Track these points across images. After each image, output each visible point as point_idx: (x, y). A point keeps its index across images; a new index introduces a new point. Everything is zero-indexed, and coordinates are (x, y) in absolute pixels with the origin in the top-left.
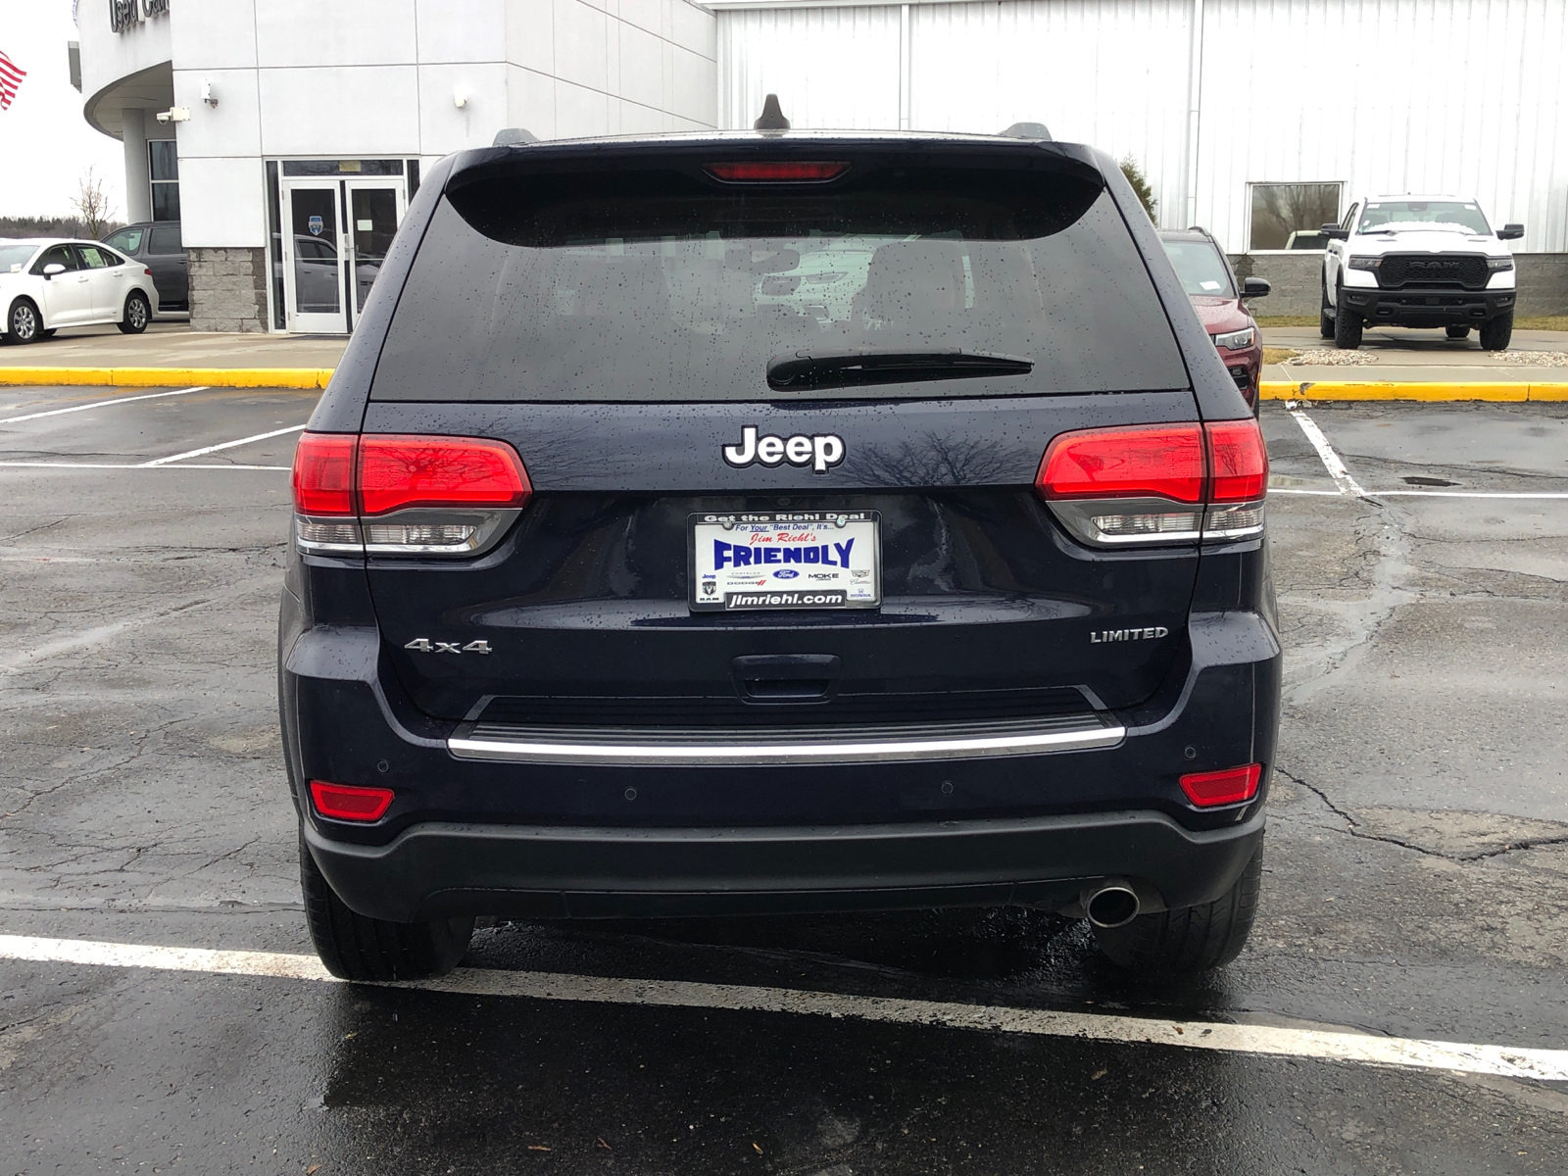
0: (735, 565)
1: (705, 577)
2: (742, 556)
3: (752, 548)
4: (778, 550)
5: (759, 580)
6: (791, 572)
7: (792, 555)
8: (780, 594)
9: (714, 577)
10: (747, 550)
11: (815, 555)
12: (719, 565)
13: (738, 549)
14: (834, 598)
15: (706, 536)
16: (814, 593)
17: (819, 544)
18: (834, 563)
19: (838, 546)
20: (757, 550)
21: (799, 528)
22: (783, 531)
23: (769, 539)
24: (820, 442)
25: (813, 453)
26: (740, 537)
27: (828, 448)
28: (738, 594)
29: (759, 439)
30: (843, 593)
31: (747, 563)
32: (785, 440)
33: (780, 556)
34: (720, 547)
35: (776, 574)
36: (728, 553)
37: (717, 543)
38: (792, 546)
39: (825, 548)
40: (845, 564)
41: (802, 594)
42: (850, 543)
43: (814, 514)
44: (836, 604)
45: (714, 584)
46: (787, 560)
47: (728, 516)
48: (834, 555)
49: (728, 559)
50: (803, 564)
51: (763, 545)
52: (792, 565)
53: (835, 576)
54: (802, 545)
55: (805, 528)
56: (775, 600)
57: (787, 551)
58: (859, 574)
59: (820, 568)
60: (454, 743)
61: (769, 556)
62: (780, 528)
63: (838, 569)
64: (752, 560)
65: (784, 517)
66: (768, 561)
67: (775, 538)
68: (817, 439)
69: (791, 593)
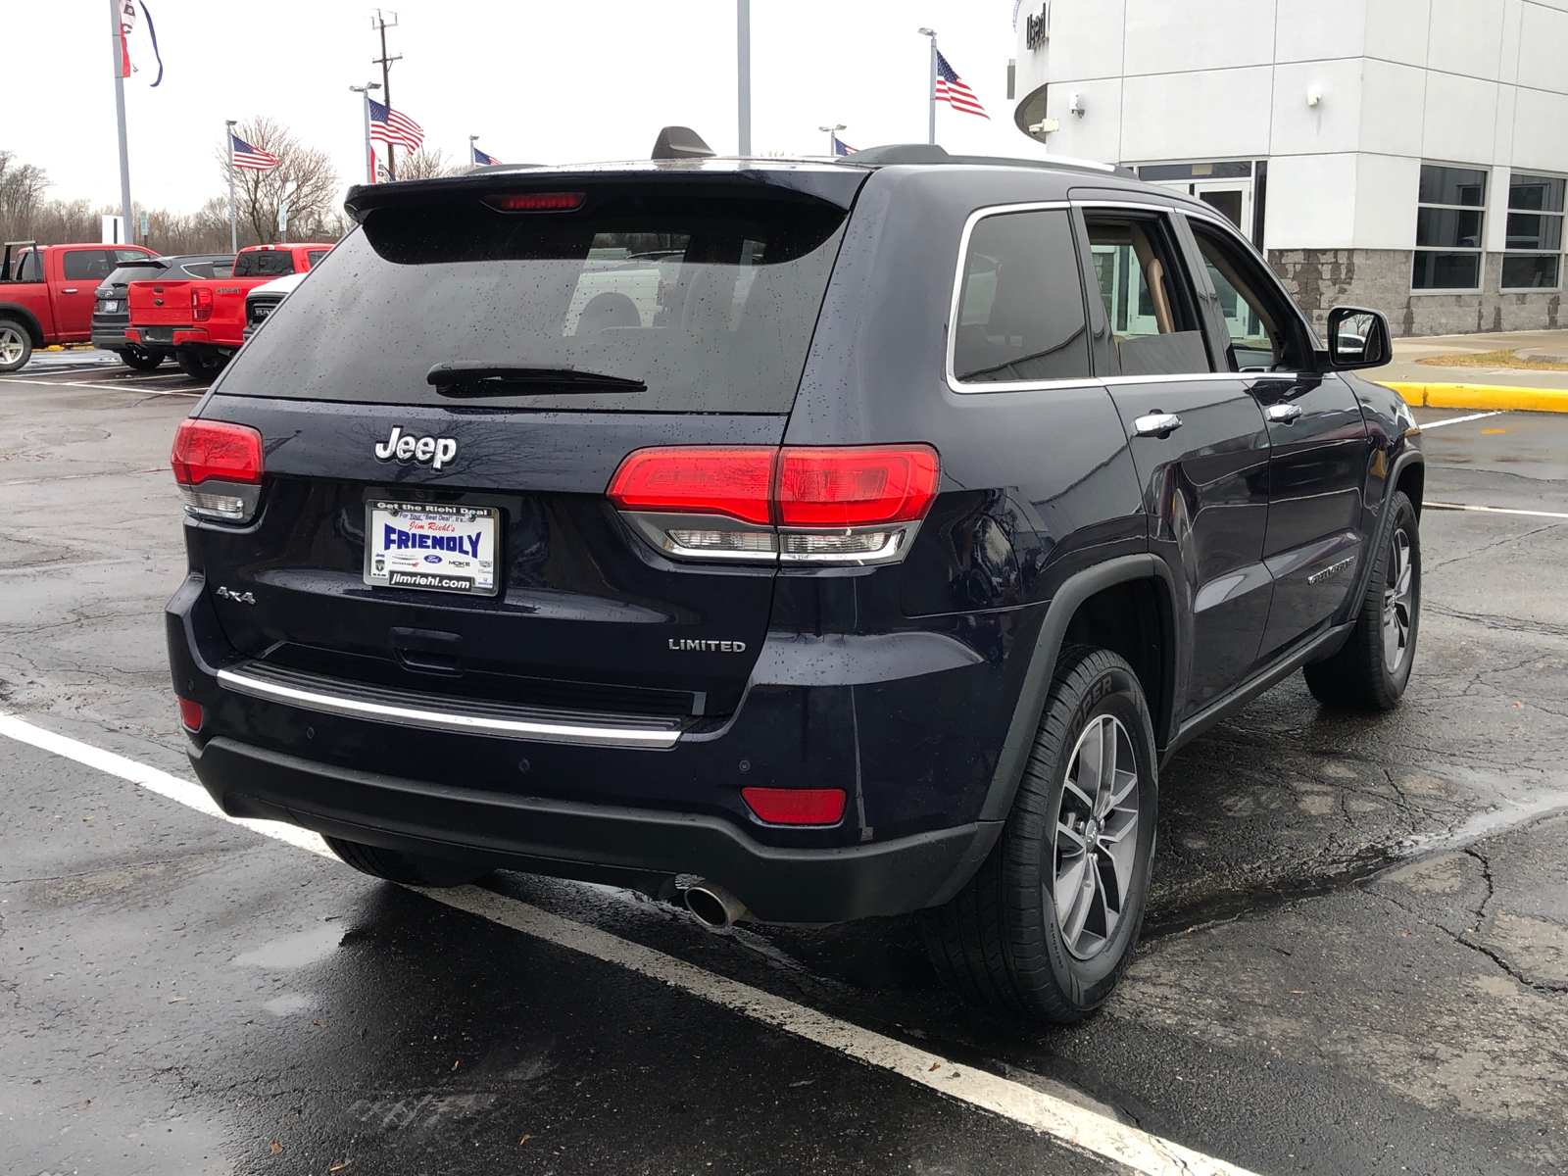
0: (399, 547)
1: (378, 555)
2: (404, 540)
3: (410, 533)
4: (428, 537)
5: (414, 562)
6: (437, 557)
7: (438, 542)
8: (425, 576)
9: (383, 556)
10: (407, 534)
11: (452, 544)
12: (387, 547)
13: (401, 533)
14: (464, 583)
15: (380, 519)
16: (451, 578)
17: (456, 535)
18: (467, 553)
19: (470, 537)
20: (414, 535)
21: (443, 519)
22: (432, 521)
23: (422, 527)
24: (442, 442)
25: (434, 454)
26: (402, 523)
27: (446, 448)
28: (398, 573)
29: (401, 437)
30: (470, 580)
31: (407, 547)
32: (417, 440)
33: (429, 542)
34: (389, 530)
35: (426, 558)
36: (394, 537)
37: (387, 527)
38: (438, 534)
39: (461, 538)
40: (475, 555)
41: (442, 578)
42: (479, 535)
43: (452, 508)
44: (465, 589)
45: (383, 562)
46: (434, 547)
47: (393, 504)
48: (467, 546)
49: (394, 542)
50: (445, 551)
51: (418, 532)
52: (437, 552)
53: (468, 564)
54: (446, 534)
55: (447, 519)
56: (423, 581)
57: (434, 538)
58: (484, 564)
59: (456, 556)
60: (222, 674)
61: (421, 541)
62: (430, 518)
63: (469, 558)
64: (410, 544)
65: (431, 508)
66: (421, 546)
67: (426, 527)
68: (439, 440)
69: (434, 576)
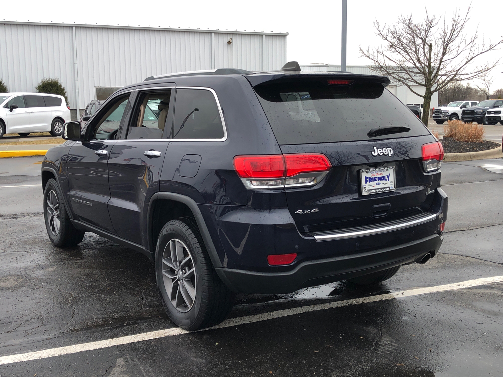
0: (369, 182)
1: (364, 186)
2: (370, 180)
3: (372, 178)
4: (376, 178)
5: (373, 186)
6: (379, 183)
7: (379, 179)
8: (378, 189)
9: (365, 186)
10: (371, 178)
11: (382, 178)
12: (366, 183)
13: (370, 178)
14: (388, 189)
15: (364, 175)
16: (384, 188)
17: (384, 176)
18: (386, 180)
19: (387, 175)
20: (373, 178)
21: (380, 172)
22: (377, 173)
23: (375, 175)
24: (388, 149)
26: (369, 175)
27: (390, 151)
28: (370, 190)
29: (377, 149)
30: (389, 187)
31: (371, 182)
33: (377, 179)
34: (366, 178)
35: (377, 184)
36: (368, 179)
37: (366, 177)
38: (379, 176)
39: (385, 176)
40: (389, 180)
41: (382, 188)
42: (389, 174)
43: (383, 168)
44: (388, 190)
45: (365, 188)
46: (378, 180)
47: (367, 170)
48: (387, 178)
49: (368, 181)
50: (381, 181)
51: (374, 177)
52: (379, 181)
53: (387, 183)
54: (381, 176)
55: (381, 172)
56: (377, 191)
57: (378, 177)
58: (391, 182)
59: (384, 182)
60: (316, 237)
61: (375, 179)
62: (377, 172)
63: (387, 181)
64: (372, 181)
65: (378, 169)
66: (375, 181)
67: (376, 175)
69: (380, 189)
